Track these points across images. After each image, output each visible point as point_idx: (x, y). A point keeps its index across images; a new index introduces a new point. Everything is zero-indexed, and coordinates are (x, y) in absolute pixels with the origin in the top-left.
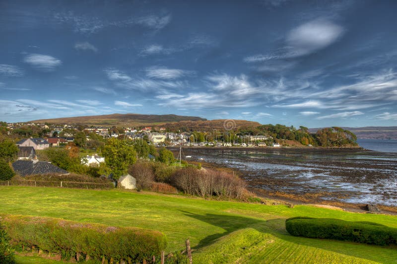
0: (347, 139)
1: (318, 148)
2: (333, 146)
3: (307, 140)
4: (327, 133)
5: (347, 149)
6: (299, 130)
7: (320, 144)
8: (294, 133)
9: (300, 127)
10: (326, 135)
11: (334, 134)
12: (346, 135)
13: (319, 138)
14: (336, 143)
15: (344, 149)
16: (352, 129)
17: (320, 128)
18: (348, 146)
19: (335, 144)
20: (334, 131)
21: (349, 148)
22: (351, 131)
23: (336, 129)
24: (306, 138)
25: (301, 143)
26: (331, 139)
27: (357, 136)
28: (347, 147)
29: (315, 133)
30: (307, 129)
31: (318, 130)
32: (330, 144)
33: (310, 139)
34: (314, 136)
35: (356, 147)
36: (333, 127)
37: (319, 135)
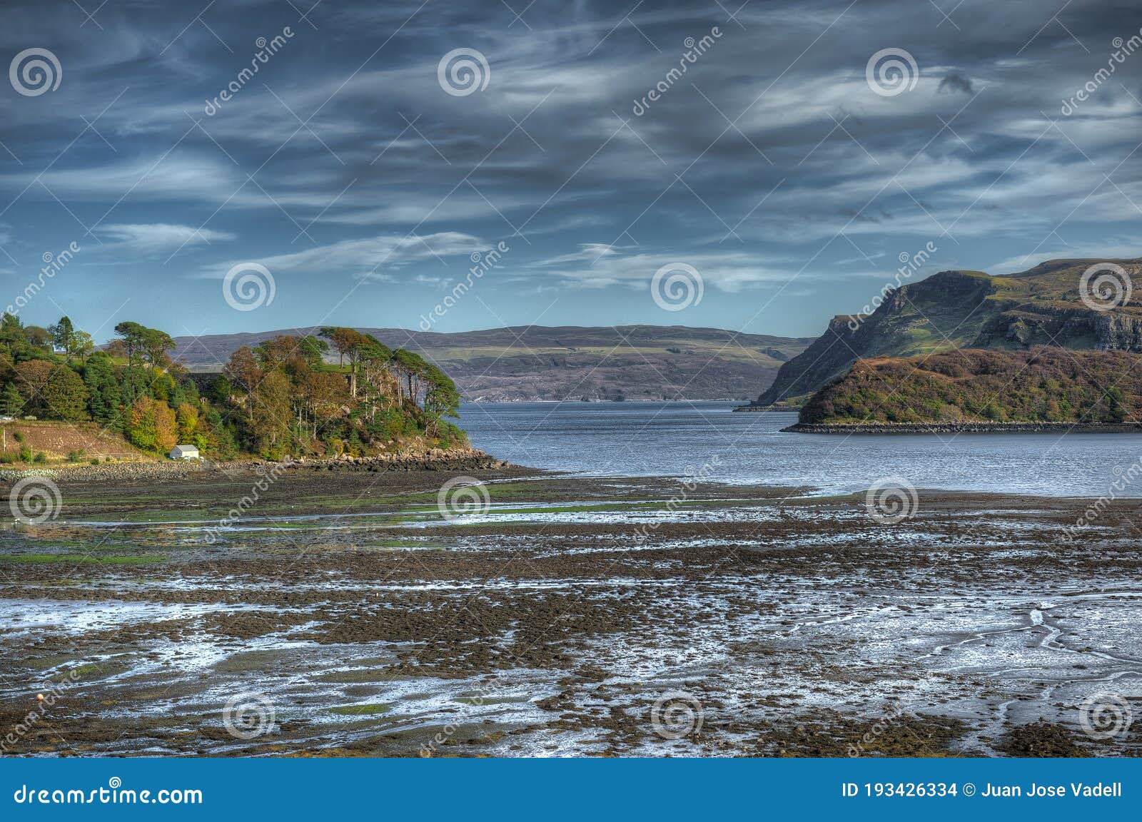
0: (409, 404)
1: (235, 467)
2: (328, 449)
3: (167, 414)
4: (290, 369)
5: (407, 464)
6: (112, 349)
7: (248, 441)
8: (82, 372)
9: (123, 328)
10: (285, 382)
11: (331, 372)
12: (402, 382)
13: (241, 400)
14: (347, 435)
15: (392, 466)
16: (430, 339)
17: (244, 337)
18: (414, 448)
19: (339, 443)
20: (332, 359)
21: (413, 463)
22: (428, 355)
23: (346, 340)
24: (162, 405)
25: (127, 436)
26: (316, 406)
27: (457, 382)
28: (406, 455)
29: (217, 367)
30: (168, 342)
31: (238, 348)
32: (306, 440)
33: (186, 407)
34: (209, 387)
35: (454, 452)
36: (325, 332)
37: (240, 386)
